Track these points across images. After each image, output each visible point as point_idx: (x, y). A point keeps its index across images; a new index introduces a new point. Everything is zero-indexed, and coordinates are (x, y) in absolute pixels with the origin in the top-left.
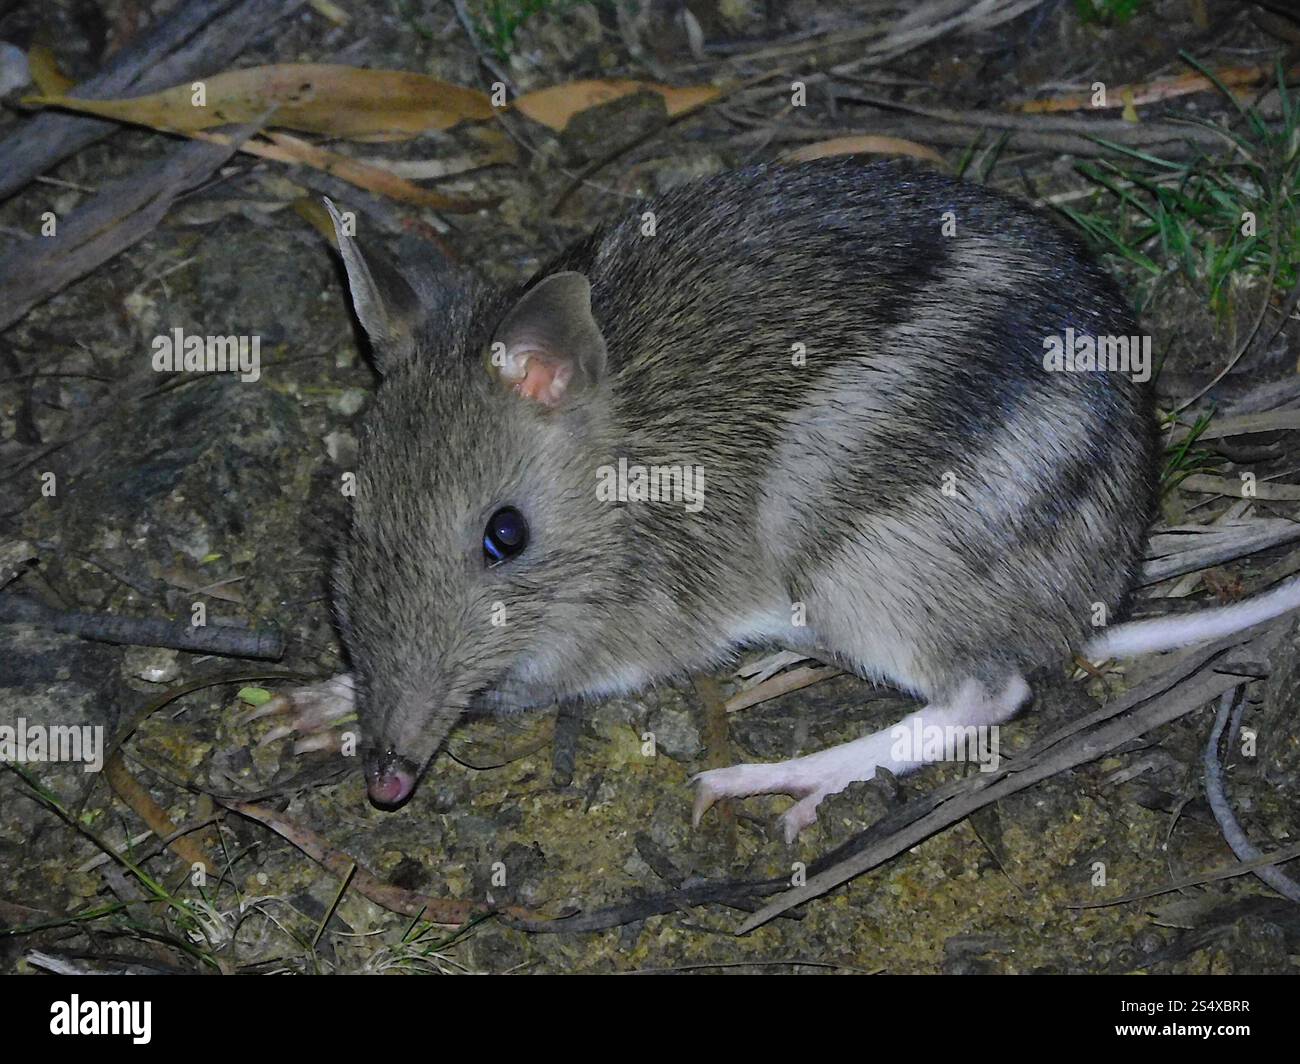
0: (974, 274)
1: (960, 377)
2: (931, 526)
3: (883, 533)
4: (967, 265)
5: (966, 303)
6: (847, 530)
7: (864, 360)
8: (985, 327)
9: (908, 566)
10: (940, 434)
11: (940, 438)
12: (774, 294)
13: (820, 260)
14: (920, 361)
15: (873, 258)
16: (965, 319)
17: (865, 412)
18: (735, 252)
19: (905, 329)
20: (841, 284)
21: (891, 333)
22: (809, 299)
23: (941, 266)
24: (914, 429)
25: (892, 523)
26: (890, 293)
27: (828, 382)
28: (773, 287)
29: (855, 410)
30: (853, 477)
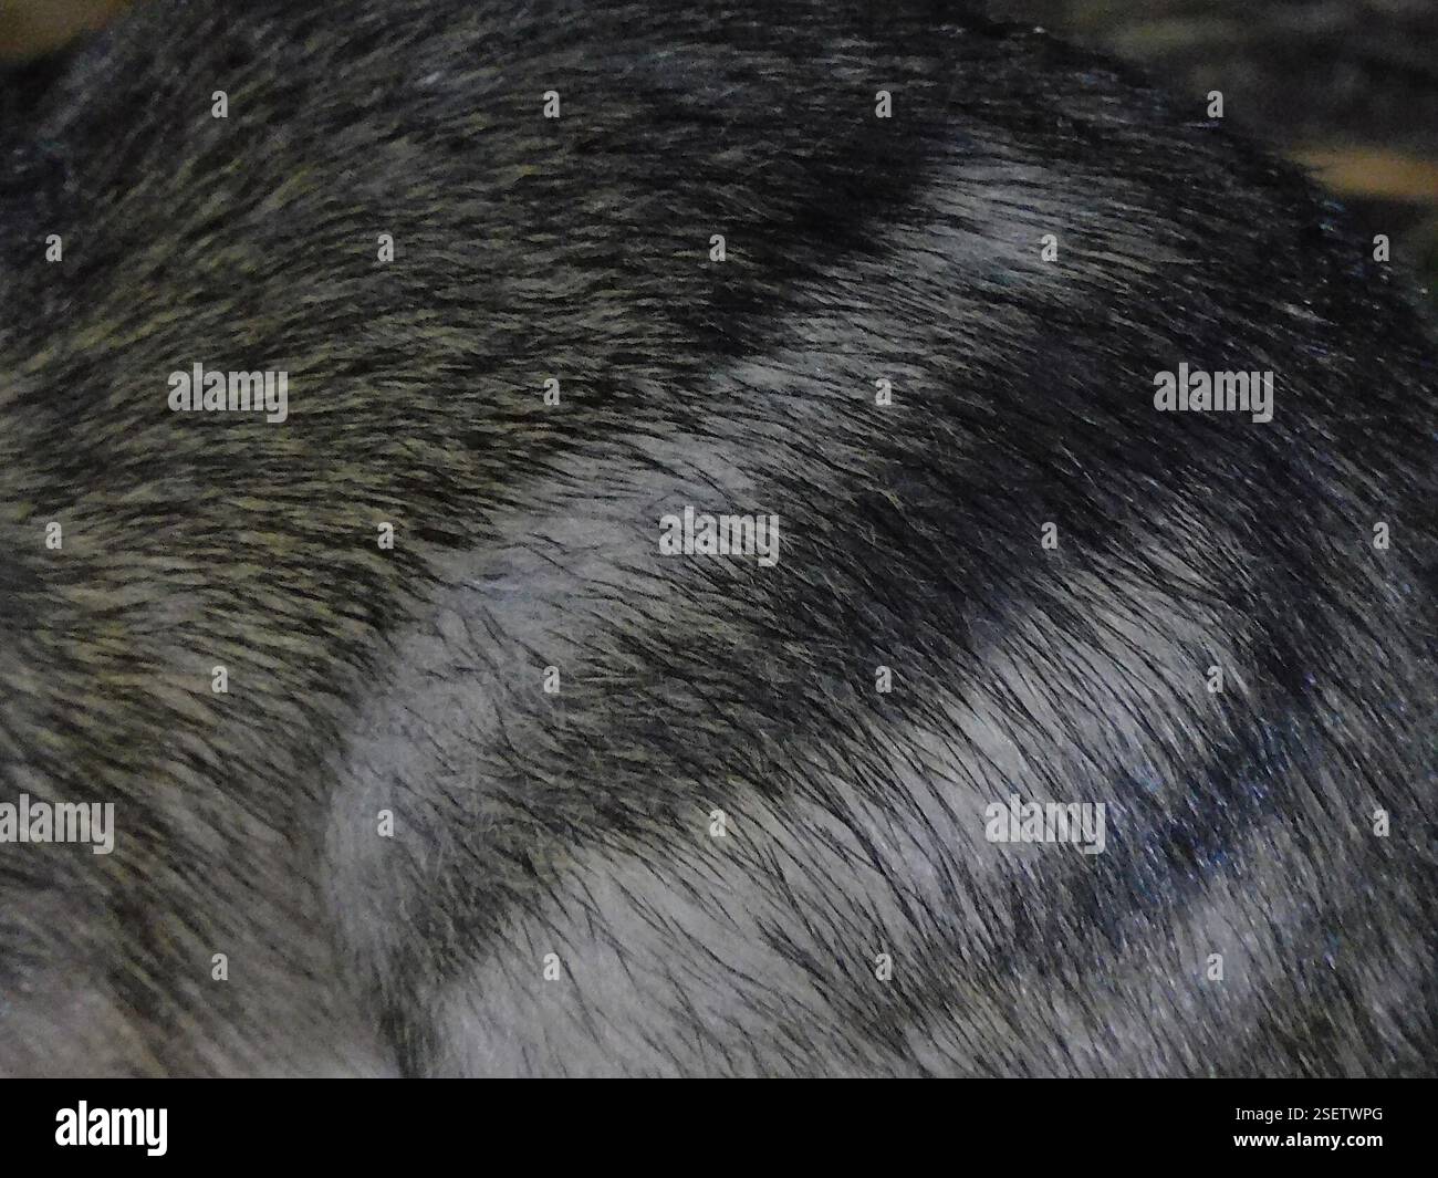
0: (966, 246)
1: (871, 509)
2: (738, 890)
3: (606, 897)
4: (956, 222)
5: (927, 316)
6: (520, 884)
7: (648, 445)
8: (961, 385)
9: (666, 993)
10: (793, 649)
11: (792, 662)
12: (466, 226)
13: (598, 163)
14: (777, 458)
15: (726, 176)
16: (915, 360)
17: (615, 576)
18: (389, 103)
19: (757, 372)
20: (625, 231)
21: (722, 382)
22: (546, 258)
23: (886, 218)
24: (724, 629)
25: (633, 874)
26: (743, 273)
27: (550, 487)
28: (469, 208)
29: (591, 569)
30: (550, 742)
